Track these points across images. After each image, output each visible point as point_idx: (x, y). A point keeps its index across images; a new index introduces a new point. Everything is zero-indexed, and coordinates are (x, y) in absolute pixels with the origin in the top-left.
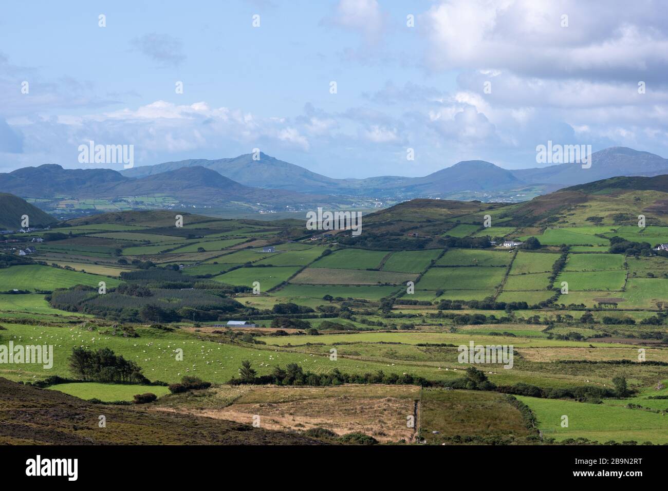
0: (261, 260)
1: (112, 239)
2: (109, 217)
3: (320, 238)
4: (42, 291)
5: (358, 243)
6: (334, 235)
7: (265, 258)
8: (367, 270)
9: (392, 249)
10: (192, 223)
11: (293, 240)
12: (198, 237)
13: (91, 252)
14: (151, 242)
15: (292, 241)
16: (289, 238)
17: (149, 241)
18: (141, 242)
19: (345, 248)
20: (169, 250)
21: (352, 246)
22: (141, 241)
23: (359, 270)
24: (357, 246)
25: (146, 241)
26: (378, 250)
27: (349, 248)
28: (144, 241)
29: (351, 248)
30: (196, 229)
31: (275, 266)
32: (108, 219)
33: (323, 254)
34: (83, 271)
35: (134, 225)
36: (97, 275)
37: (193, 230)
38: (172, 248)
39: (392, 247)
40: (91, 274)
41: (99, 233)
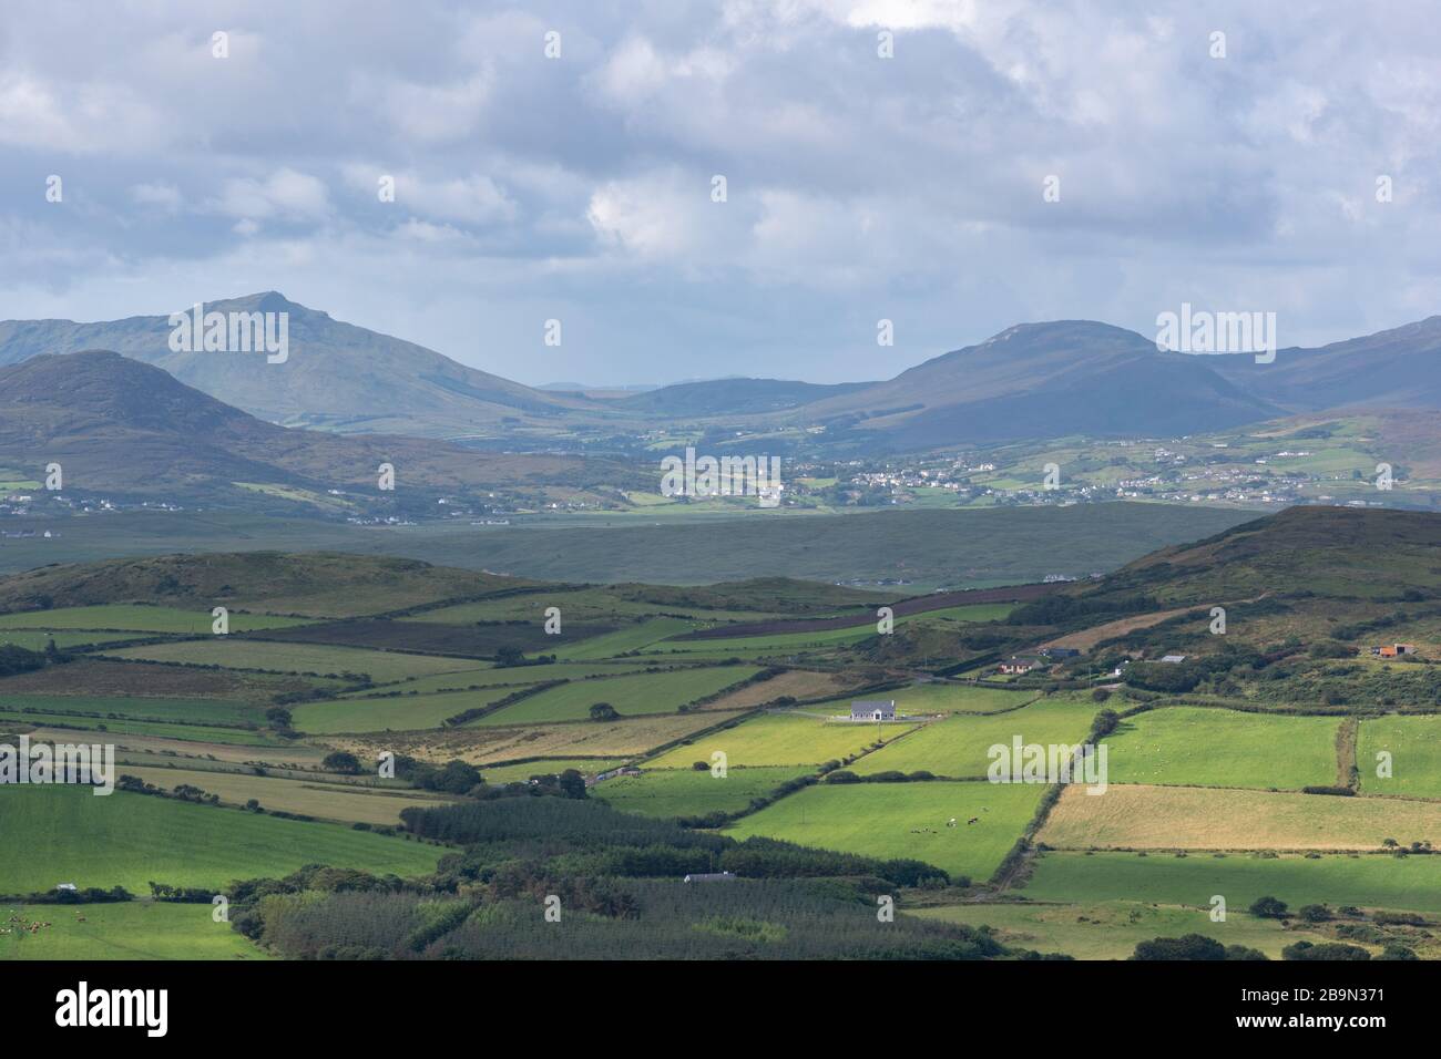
0: (867, 752)
1: (216, 667)
2: (129, 579)
3: (1038, 664)
4: (179, 892)
5: (1203, 683)
6: (1083, 651)
7: (879, 747)
8: (1308, 791)
9: (1345, 708)
10: (453, 602)
11: (936, 674)
12: (535, 656)
13: (182, 723)
14: (373, 680)
15: (931, 678)
16: (914, 664)
17: (367, 678)
18: (335, 682)
19: (1159, 705)
20: (475, 714)
21: (1185, 696)
22: (333, 676)
23: (1275, 790)
24: (1201, 697)
25: (355, 678)
26: (1290, 712)
27: (1174, 703)
28: (348, 677)
29: (1183, 703)
30: (481, 624)
31: (943, 779)
32: (126, 586)
33: (1093, 728)
34: (253, 805)
35: (242, 612)
36: (310, 819)
37: (469, 626)
38: (483, 705)
39: (1341, 701)
40: (285, 815)
41: (142, 642)
